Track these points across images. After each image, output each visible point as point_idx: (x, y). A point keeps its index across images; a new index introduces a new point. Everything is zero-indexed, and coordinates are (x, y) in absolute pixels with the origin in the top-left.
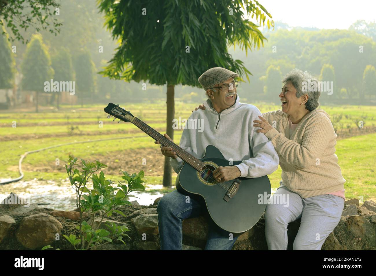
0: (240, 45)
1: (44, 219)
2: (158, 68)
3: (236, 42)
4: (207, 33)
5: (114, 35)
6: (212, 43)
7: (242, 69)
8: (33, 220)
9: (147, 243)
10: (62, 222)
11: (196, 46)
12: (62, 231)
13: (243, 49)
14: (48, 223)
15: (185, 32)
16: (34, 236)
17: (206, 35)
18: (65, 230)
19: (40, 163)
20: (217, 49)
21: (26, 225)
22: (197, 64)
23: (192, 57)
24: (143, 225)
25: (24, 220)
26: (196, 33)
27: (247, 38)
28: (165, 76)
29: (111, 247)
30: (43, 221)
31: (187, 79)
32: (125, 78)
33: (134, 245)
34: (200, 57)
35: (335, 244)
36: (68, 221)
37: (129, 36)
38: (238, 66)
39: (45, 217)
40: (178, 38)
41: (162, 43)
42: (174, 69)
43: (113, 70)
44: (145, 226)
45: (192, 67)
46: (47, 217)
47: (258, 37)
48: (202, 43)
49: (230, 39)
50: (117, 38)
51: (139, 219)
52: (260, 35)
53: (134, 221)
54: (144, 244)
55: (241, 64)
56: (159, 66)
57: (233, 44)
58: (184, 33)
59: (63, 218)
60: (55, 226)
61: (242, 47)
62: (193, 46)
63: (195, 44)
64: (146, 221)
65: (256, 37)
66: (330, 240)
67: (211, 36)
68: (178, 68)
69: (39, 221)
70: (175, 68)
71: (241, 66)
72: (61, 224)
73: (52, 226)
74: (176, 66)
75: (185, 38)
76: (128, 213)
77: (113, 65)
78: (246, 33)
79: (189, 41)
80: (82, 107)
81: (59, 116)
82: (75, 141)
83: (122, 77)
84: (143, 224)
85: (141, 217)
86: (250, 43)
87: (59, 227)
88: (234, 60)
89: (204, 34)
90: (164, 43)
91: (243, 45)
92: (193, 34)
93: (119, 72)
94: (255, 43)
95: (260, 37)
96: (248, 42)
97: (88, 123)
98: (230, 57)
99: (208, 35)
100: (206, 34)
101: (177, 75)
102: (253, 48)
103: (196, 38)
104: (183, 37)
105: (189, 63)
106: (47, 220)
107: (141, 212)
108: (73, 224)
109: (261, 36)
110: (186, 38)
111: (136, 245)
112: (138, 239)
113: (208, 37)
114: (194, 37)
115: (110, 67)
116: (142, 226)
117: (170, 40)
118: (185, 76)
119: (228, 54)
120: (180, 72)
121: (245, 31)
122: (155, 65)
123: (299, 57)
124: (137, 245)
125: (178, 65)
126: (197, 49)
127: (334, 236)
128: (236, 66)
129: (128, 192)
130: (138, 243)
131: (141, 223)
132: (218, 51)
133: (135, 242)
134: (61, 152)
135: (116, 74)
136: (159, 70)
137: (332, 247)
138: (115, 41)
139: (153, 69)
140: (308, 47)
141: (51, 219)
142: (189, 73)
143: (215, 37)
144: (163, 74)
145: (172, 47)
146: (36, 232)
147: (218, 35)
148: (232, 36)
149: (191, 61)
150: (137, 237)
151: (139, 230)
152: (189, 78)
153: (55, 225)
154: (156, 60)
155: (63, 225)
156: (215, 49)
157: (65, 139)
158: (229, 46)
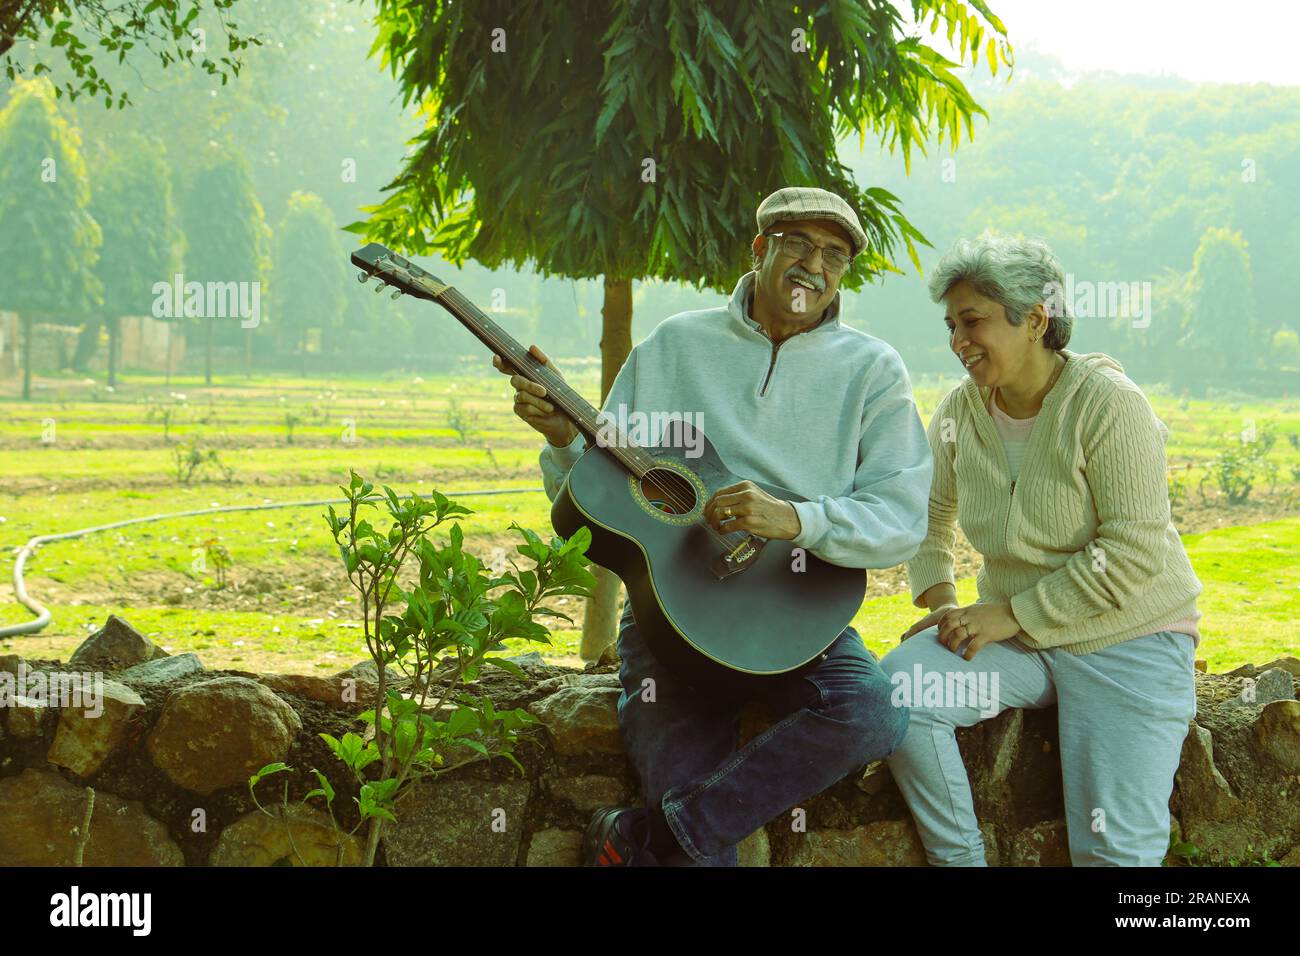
0: (881, 131)
1: (243, 694)
2: (576, 212)
3: (868, 122)
4: (764, 87)
5: (407, 88)
6: (780, 123)
7: (892, 223)
8: (206, 694)
9: (586, 781)
10: (299, 709)
11: (720, 134)
12: (300, 736)
13: (892, 149)
14: (255, 707)
15: (684, 81)
16: (211, 748)
17: (757, 93)
18: (309, 734)
19: (92, 577)
20: (798, 145)
21: (184, 711)
22: (723, 201)
23: (706, 175)
24: (573, 721)
25: (176, 696)
26: (723, 82)
27: (910, 108)
28: (601, 241)
29: (466, 792)
30: (240, 700)
31: (683, 257)
32: (444, 250)
33: (542, 786)
34: (734, 176)
35: (1218, 792)
36: (316, 707)
37: (468, 93)
38: (876, 211)
39: (245, 686)
40: (654, 104)
41: (594, 120)
42: (636, 216)
43: (402, 219)
44: (579, 723)
45: (703, 210)
46: (252, 687)
47: (951, 104)
48: (742, 123)
49: (846, 110)
50: (419, 97)
51: (557, 701)
52: (959, 95)
53: (540, 709)
54: (575, 782)
55: (890, 206)
56: (581, 204)
57: (858, 129)
58: (677, 82)
59: (300, 698)
60: (278, 720)
61: (888, 141)
62: (712, 132)
63: (718, 126)
64: (581, 708)
65: (946, 102)
66: (1200, 779)
67: (774, 96)
68: (653, 214)
69: (227, 698)
70: (642, 213)
71: (889, 213)
72: (294, 714)
73: (267, 717)
74: (643, 206)
75: (681, 99)
76: (518, 687)
77: (403, 200)
78: (906, 88)
79: (695, 114)
80: (209, 384)
81: (124, 416)
82: (215, 505)
83: (431, 245)
84: (572, 717)
85: (563, 697)
86: (922, 127)
87: (290, 721)
88: (862, 191)
89: (752, 88)
90: (604, 120)
91: (896, 133)
92: (711, 90)
93: (421, 226)
94: (941, 125)
95: (960, 104)
96: (915, 121)
97: (250, 443)
98: (847, 176)
99: (765, 93)
100: (758, 88)
101: (647, 241)
102: (932, 144)
103: (720, 103)
104: (677, 99)
105: (691, 197)
106: (253, 697)
107: (561, 683)
108: (333, 716)
109: (964, 99)
110: (687, 100)
111: (547, 787)
112: (555, 766)
113: (764, 100)
114: (715, 100)
115: (391, 207)
116: (569, 723)
117: (625, 110)
118: (677, 244)
119: (837, 166)
120: (660, 230)
121: (905, 82)
122: (566, 201)
123: (1106, 197)
124: (553, 786)
125: (654, 203)
126: (723, 144)
127: (1213, 765)
128: (869, 212)
129: (538, 597)
130: (557, 781)
131: (565, 714)
132: (800, 155)
133: (545, 776)
134: (166, 540)
135: (412, 232)
136: (581, 221)
137: (1207, 805)
138: (413, 107)
139: (558, 215)
140: (1143, 157)
141: (264, 695)
142: (694, 234)
143: (791, 100)
144: (595, 236)
145: (631, 136)
146: (217, 734)
147: (804, 93)
148: (853, 99)
149: (701, 190)
150: (552, 760)
151: (558, 738)
152: (691, 254)
153: (279, 717)
154: (572, 182)
155: (304, 719)
156: (792, 145)
157: (170, 495)
158: (842, 134)
